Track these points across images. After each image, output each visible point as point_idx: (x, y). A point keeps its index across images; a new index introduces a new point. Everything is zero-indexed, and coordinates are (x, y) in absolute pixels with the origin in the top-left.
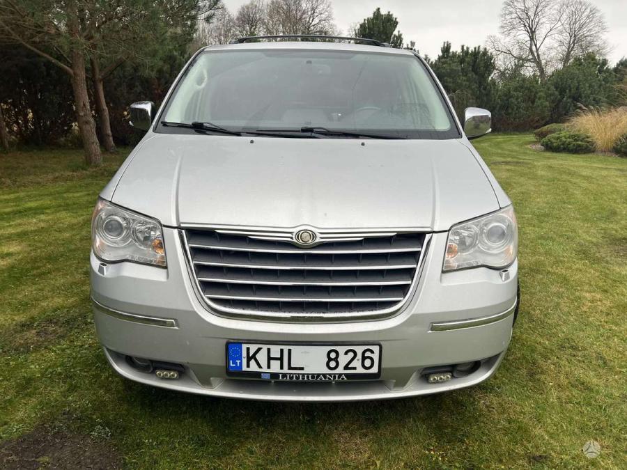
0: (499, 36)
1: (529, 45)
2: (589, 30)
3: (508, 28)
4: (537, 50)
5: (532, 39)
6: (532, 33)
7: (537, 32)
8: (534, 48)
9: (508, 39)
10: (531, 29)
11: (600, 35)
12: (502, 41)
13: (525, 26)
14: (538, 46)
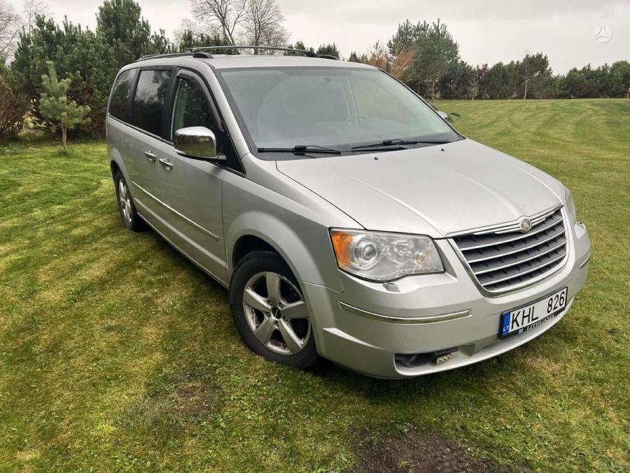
0: (193, 20)
1: (222, 30)
2: (269, 18)
3: (200, 13)
4: (230, 35)
5: (224, 24)
6: (223, 19)
7: (227, 18)
8: (227, 32)
9: (202, 24)
10: (221, 15)
11: (278, 22)
12: (197, 25)
13: (215, 12)
14: (231, 31)
